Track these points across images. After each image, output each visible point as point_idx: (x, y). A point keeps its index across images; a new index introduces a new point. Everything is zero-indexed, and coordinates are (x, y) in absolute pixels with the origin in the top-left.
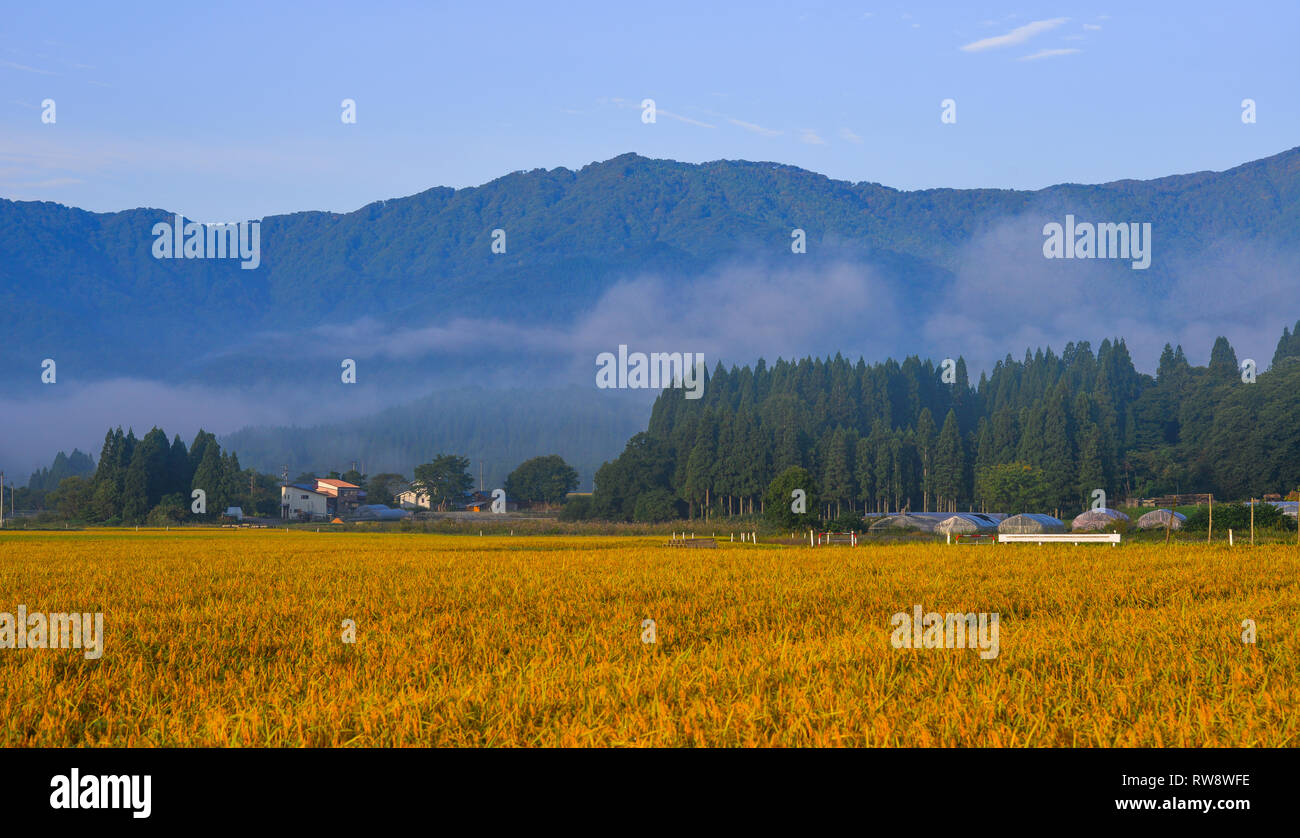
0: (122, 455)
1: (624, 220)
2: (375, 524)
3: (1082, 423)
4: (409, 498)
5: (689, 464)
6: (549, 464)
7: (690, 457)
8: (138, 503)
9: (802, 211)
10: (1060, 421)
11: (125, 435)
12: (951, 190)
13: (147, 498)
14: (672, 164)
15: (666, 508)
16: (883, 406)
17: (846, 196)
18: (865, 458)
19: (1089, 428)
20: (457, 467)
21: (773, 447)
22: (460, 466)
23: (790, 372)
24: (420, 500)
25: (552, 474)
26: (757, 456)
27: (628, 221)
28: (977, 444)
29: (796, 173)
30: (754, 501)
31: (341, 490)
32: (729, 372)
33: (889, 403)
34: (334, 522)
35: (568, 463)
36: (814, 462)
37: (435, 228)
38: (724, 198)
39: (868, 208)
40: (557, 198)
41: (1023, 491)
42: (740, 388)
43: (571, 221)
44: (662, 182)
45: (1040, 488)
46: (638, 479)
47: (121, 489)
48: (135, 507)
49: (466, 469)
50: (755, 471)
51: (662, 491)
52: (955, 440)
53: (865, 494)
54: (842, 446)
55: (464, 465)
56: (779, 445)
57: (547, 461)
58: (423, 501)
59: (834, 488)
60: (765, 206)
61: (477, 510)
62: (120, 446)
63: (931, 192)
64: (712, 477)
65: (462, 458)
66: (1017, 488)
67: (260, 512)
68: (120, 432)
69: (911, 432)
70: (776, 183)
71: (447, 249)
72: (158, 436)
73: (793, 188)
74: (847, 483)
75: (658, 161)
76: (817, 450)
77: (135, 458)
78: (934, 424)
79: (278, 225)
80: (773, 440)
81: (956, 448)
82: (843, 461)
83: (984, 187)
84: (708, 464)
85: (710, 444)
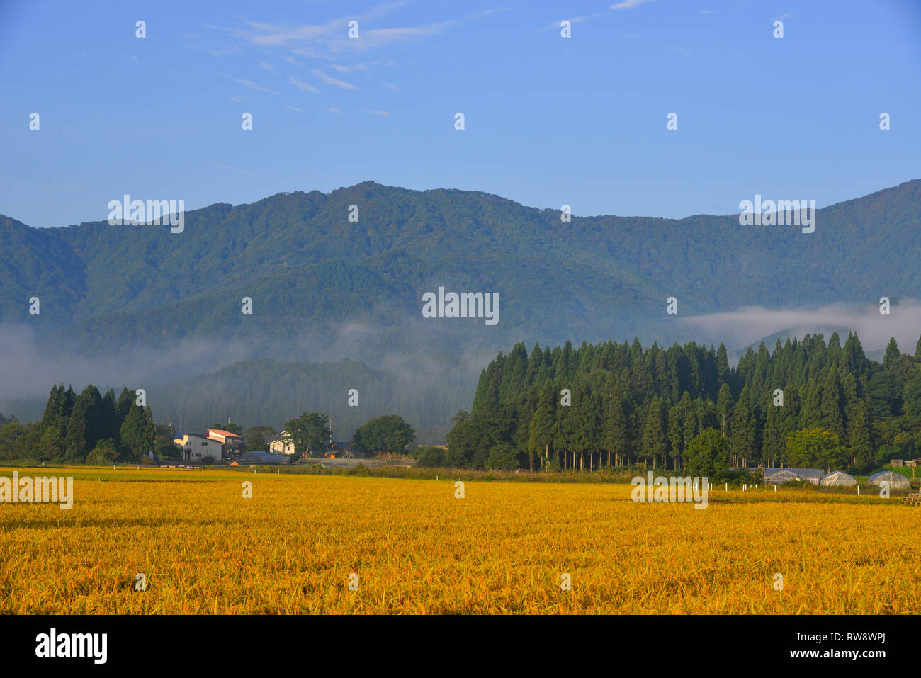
0: (64, 406)
1: (366, 233)
2: (266, 467)
3: (850, 398)
4: (276, 446)
5: (531, 425)
6: (391, 421)
7: (534, 418)
8: (78, 446)
9: (502, 229)
10: (834, 396)
11: (66, 390)
12: (615, 217)
13: (85, 442)
14: (401, 190)
15: (510, 459)
16: (672, 382)
17: (535, 220)
18: (676, 423)
19: (855, 402)
20: (320, 423)
21: (602, 412)
22: (322, 422)
23: (597, 353)
24: (286, 448)
25: (394, 429)
26: (588, 419)
27: (369, 234)
28: (766, 413)
29: (497, 201)
30: (584, 455)
31: (227, 438)
32: (543, 351)
33: (677, 379)
34: (232, 464)
35: (407, 421)
36: (634, 425)
37: (217, 235)
38: (442, 219)
39: (552, 229)
40: (312, 214)
41: (825, 453)
42: (554, 363)
43: (324, 233)
44: (395, 205)
45: (837, 450)
46: (488, 435)
47: (64, 434)
48: (76, 449)
49: (326, 424)
50: (587, 431)
51: (507, 446)
52: (749, 409)
53: (674, 452)
54: (657, 412)
55: (325, 421)
56: (605, 411)
57: (390, 419)
58: (289, 449)
59: (651, 446)
60: (474, 225)
61: (332, 457)
62: (63, 400)
63: (600, 218)
64: (552, 435)
65: (323, 415)
66: (819, 449)
67: (164, 455)
68: (62, 388)
69: (710, 403)
70: (481, 208)
71: (226, 252)
72: (94, 392)
73: (495, 211)
74: (661, 443)
75: (391, 188)
76: (636, 415)
77: (75, 409)
78: (732, 397)
79: (93, 229)
80: (601, 406)
81: (750, 415)
82: (659, 424)
83: (640, 215)
84: (548, 425)
85: (550, 408)
